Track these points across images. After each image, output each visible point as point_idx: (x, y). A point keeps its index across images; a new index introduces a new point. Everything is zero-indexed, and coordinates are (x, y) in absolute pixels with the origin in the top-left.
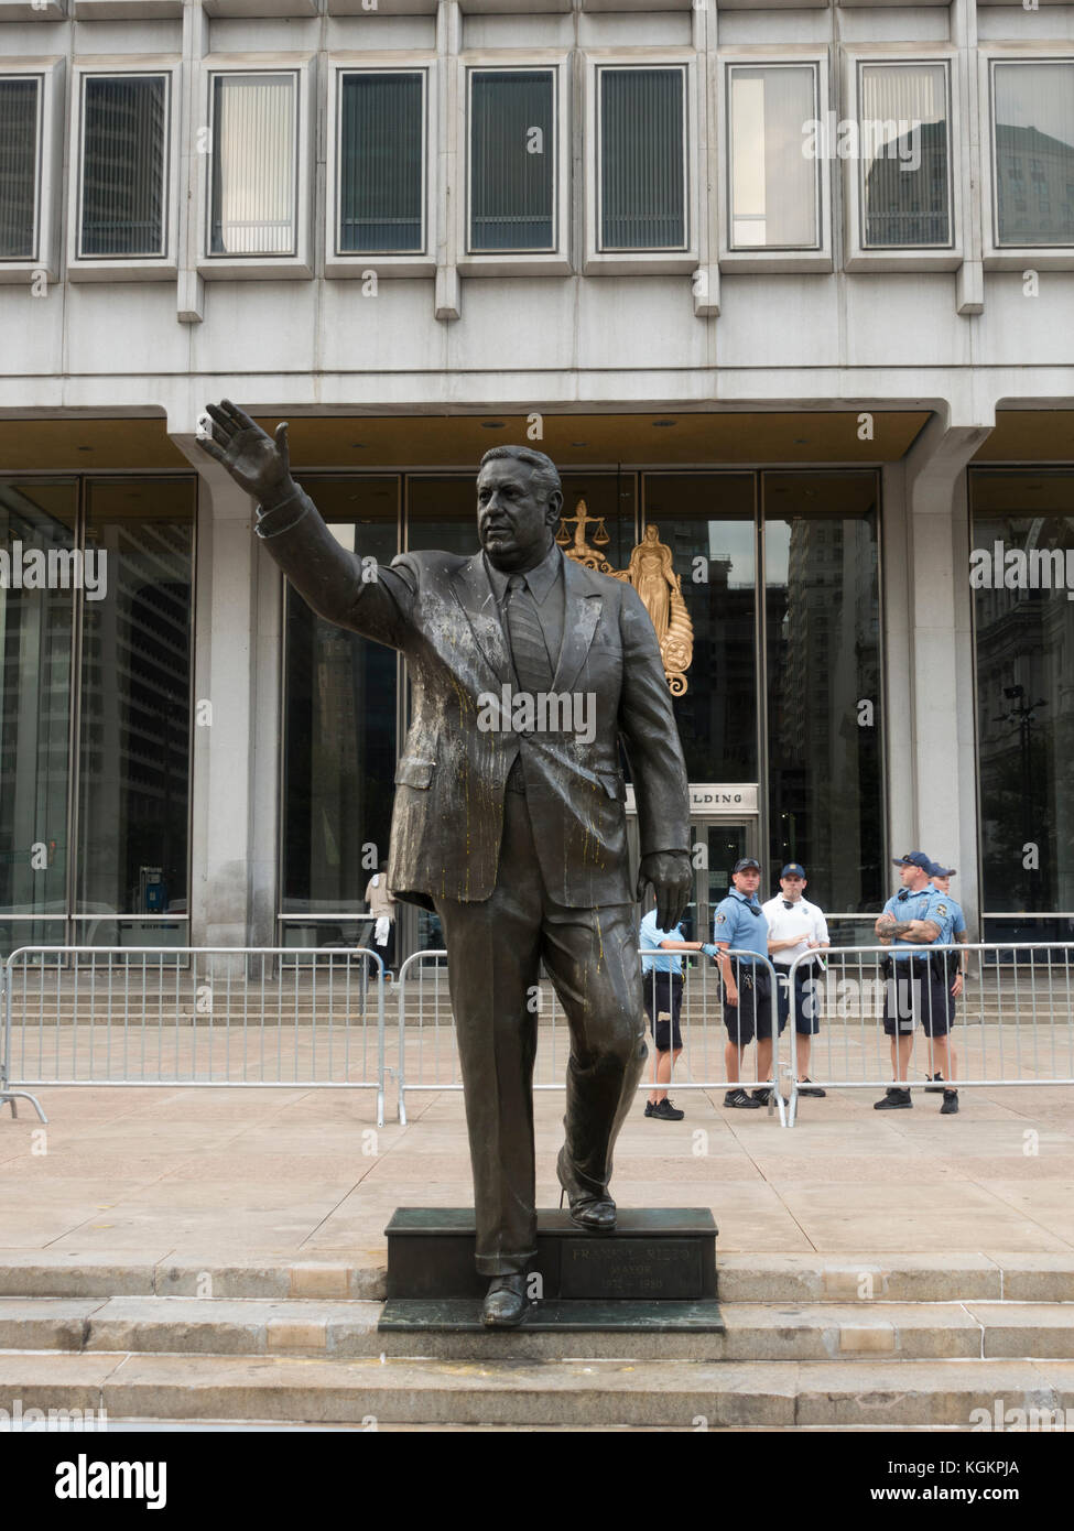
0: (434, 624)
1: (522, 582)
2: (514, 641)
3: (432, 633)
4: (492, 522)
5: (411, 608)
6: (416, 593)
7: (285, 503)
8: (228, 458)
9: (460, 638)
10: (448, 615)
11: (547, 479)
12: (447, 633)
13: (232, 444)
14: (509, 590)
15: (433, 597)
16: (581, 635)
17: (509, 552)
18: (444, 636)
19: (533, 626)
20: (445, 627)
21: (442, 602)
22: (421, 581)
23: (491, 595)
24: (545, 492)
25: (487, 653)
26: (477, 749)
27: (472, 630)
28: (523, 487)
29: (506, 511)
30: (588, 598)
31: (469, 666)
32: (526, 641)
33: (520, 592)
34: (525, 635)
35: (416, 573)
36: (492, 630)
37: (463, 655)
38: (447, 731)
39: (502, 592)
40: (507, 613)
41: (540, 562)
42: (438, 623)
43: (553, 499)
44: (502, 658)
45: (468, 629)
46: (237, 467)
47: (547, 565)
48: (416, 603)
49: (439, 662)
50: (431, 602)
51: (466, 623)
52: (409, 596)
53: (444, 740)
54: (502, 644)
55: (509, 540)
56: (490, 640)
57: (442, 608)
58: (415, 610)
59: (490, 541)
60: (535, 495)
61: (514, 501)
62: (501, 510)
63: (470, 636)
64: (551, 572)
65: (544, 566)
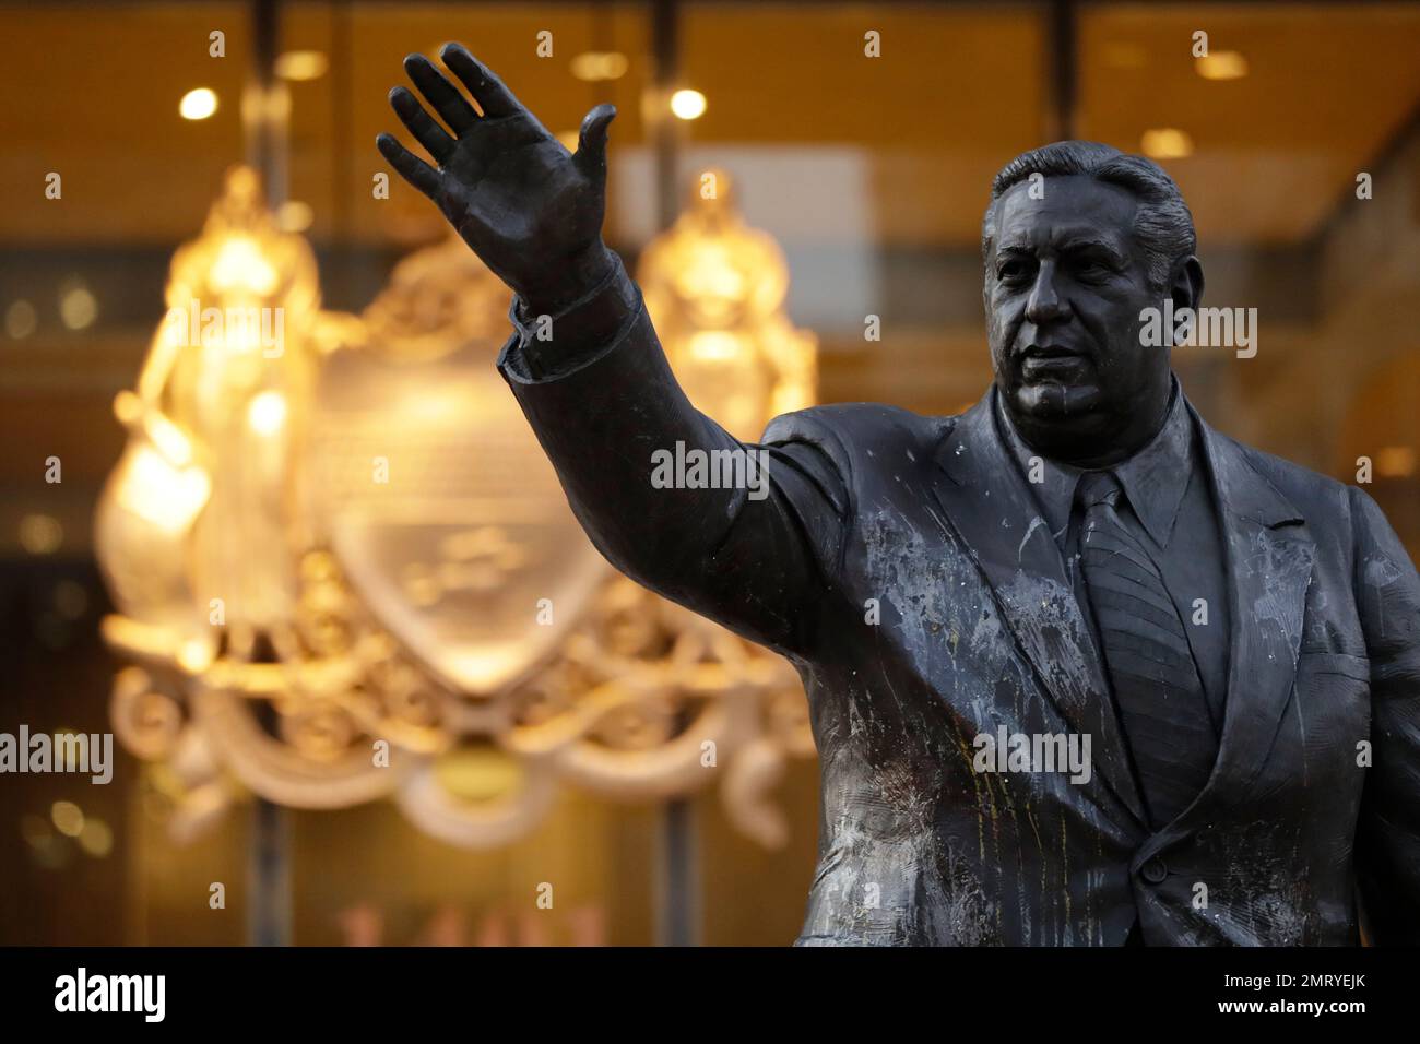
0: (901, 593)
1: (1113, 488)
2: (1108, 640)
3: (899, 619)
4: (1040, 335)
5: (841, 555)
6: (848, 514)
7: (588, 299)
8: (455, 188)
9: (970, 629)
10: (935, 572)
11: (1167, 226)
12: (934, 617)
13: (460, 152)
14: (1079, 510)
15: (893, 525)
16: (1270, 624)
17: (1079, 412)
18: (928, 625)
19: (1154, 600)
20: (928, 601)
21: (918, 539)
22: (856, 484)
23: (1035, 523)
24: (1166, 260)
25: (1045, 671)
26: (1025, 911)
27: (1001, 610)
28: (1117, 250)
29: (1075, 308)
30: (1274, 528)
31: (998, 704)
32: (1143, 639)
33: (1111, 513)
34: (1139, 625)
35: (841, 464)
36: (1055, 609)
37: (980, 674)
38: (942, 865)
39: (1062, 512)
40: (1082, 565)
41: (1153, 436)
42: (910, 591)
43: (1181, 277)
44: (1086, 682)
45: (989, 607)
46: (475, 211)
47: (1165, 445)
48: (851, 540)
49: (919, 692)
50: (890, 538)
51: (981, 593)
52: (833, 523)
53: (933, 888)
54: (1083, 647)
55: (1084, 382)
56: (1052, 635)
57: (918, 552)
58: (850, 556)
59: (1032, 382)
60: (1143, 267)
61: (1093, 285)
62: (1065, 308)
63: (994, 624)
64: (1178, 463)
65: (1158, 449)
